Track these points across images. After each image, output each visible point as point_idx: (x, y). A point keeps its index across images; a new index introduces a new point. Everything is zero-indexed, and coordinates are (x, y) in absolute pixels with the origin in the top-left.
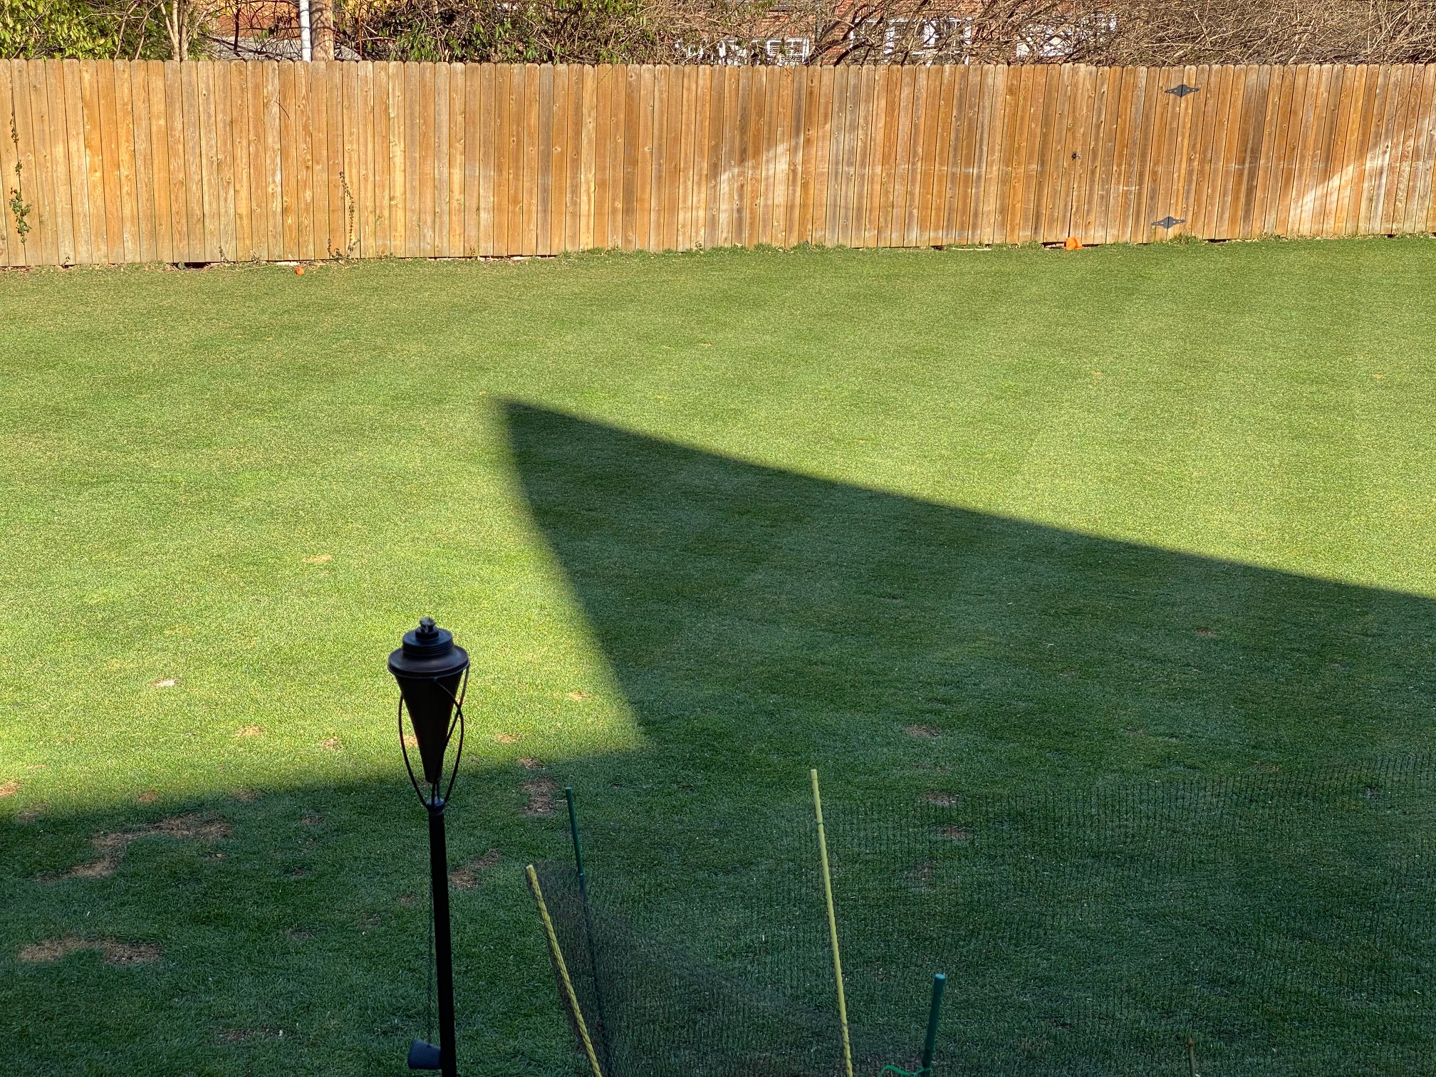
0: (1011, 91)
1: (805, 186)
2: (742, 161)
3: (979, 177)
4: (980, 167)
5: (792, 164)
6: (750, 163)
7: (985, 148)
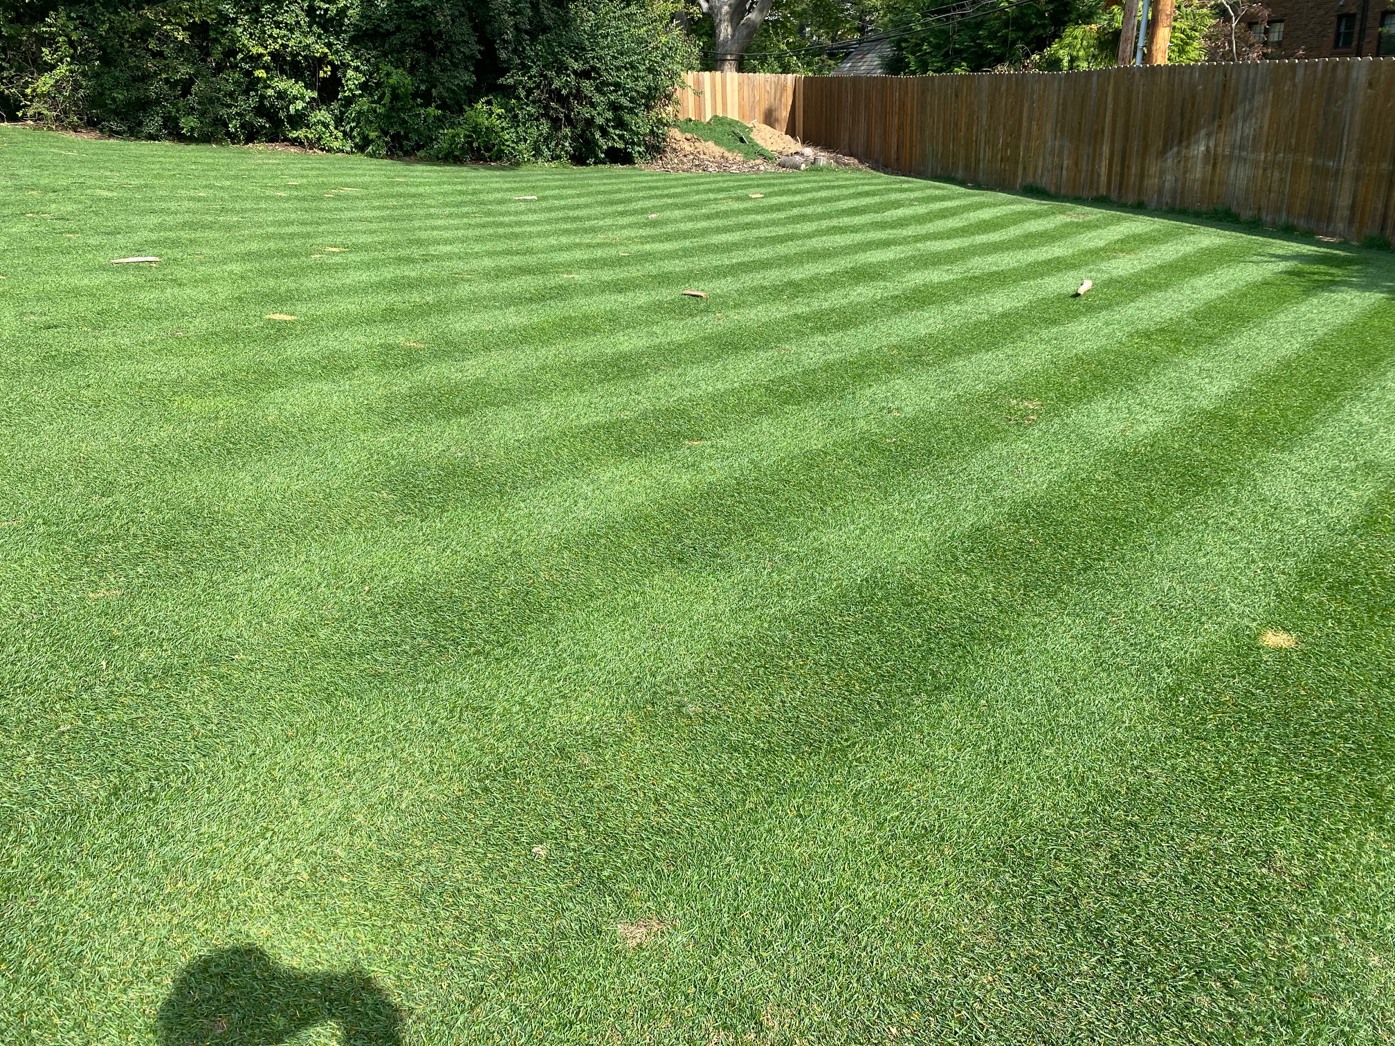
0: (1370, 85)
1: (1214, 165)
2: (1181, 141)
3: (1337, 170)
4: (1339, 161)
5: (1208, 147)
6: (1184, 143)
7: (1345, 143)
